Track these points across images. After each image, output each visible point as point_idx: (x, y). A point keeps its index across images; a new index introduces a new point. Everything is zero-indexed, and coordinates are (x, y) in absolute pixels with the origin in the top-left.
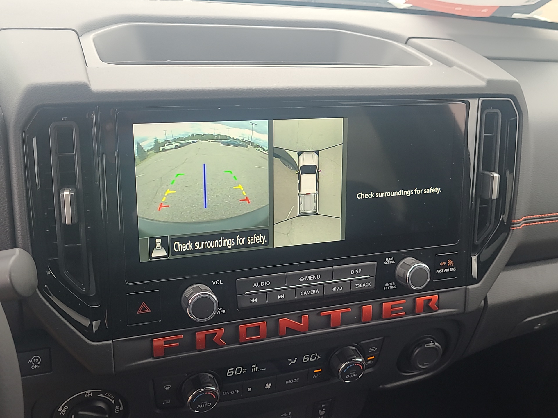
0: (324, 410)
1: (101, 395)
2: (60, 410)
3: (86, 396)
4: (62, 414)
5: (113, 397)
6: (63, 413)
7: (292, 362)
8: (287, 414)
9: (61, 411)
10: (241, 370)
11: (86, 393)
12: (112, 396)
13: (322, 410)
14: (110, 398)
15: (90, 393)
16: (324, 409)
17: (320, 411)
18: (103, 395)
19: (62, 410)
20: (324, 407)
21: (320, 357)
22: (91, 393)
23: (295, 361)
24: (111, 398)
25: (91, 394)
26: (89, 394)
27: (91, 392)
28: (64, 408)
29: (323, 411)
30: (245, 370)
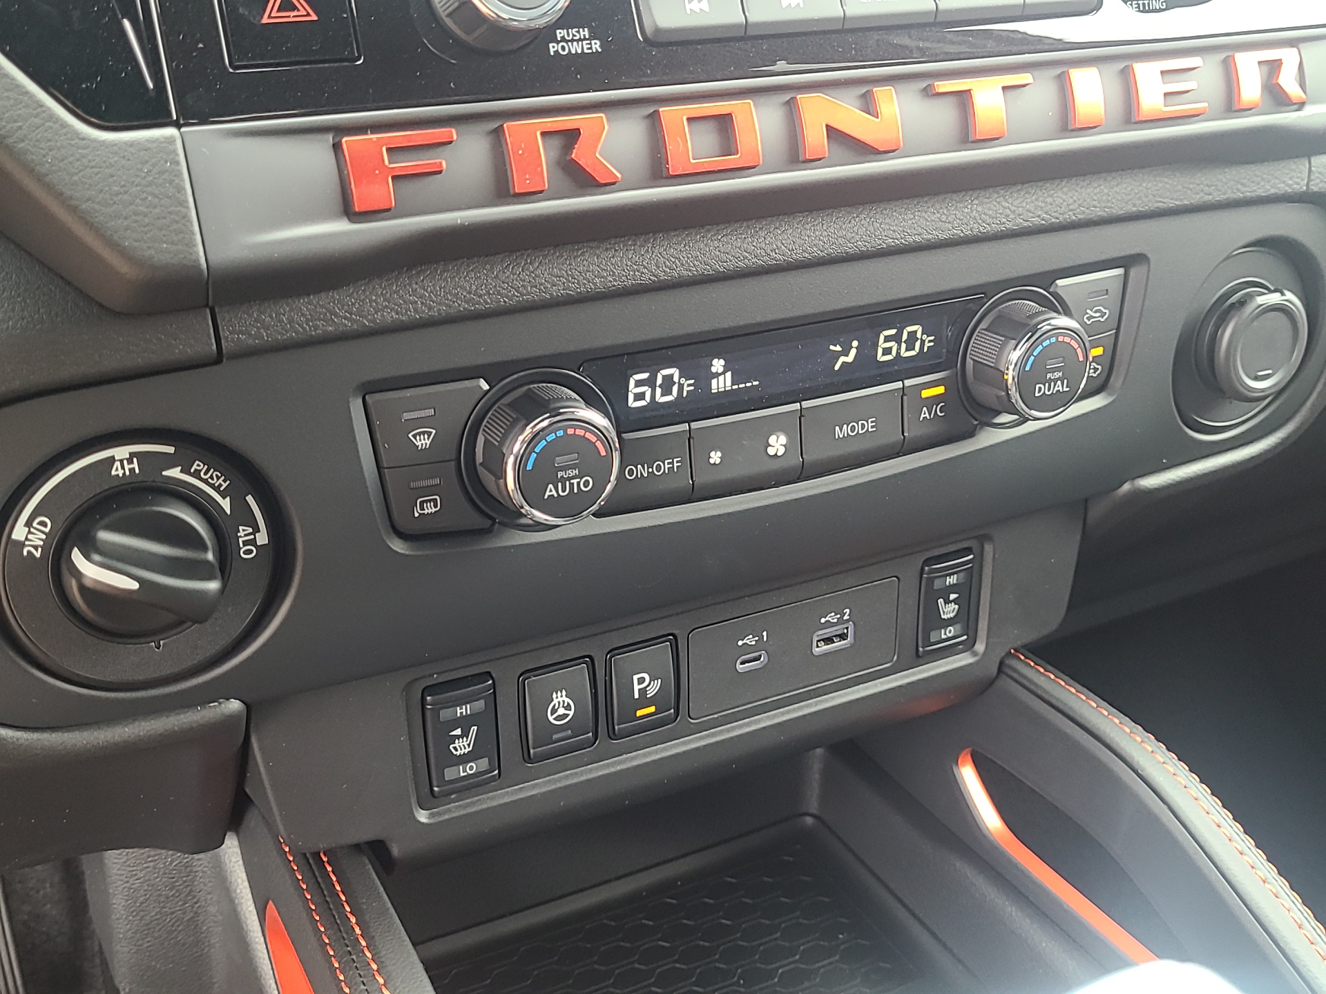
0: (955, 601)
1: (175, 473)
2: (19, 533)
3: (117, 471)
4: (29, 552)
5: (224, 481)
6: (36, 548)
7: (843, 359)
8: (839, 616)
9: (27, 539)
10: (675, 383)
11: (112, 460)
12: (218, 478)
13: (947, 602)
14: (212, 486)
15: (130, 461)
16: (953, 596)
17: (941, 601)
18: (181, 471)
19: (30, 537)
20: (953, 588)
21: (932, 344)
22: (135, 460)
23: (853, 352)
24: (217, 489)
25: (135, 465)
26: (125, 462)
27: (132, 455)
28: (35, 524)
29: (951, 602)
30: (689, 385)
